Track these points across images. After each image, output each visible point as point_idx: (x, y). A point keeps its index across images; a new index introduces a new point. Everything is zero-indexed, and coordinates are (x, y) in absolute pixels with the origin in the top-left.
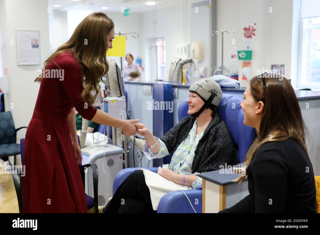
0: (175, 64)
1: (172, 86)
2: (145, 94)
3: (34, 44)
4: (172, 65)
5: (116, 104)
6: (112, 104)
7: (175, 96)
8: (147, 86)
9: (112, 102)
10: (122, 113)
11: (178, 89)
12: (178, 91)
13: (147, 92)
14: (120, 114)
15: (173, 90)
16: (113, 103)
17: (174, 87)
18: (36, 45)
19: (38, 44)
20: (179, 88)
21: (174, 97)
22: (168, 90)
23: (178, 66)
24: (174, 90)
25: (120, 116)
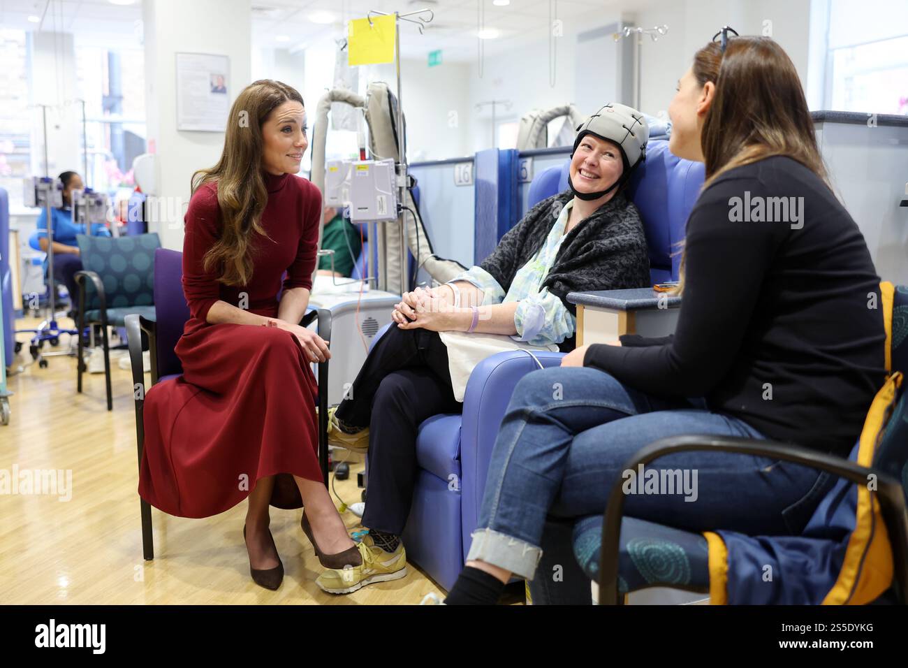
0: (530, 121)
1: (518, 154)
2: (460, 184)
3: (216, 84)
4: (523, 121)
5: (367, 174)
6: (357, 175)
7: (526, 178)
8: (463, 166)
9: (359, 168)
10: (384, 197)
11: (533, 160)
12: (532, 165)
13: (462, 179)
14: (379, 198)
15: (522, 165)
16: (361, 170)
17: (523, 156)
18: (220, 88)
19: (226, 85)
20: (535, 158)
21: (524, 181)
22: (510, 164)
23: (537, 125)
24: (524, 165)
25: (378, 203)
